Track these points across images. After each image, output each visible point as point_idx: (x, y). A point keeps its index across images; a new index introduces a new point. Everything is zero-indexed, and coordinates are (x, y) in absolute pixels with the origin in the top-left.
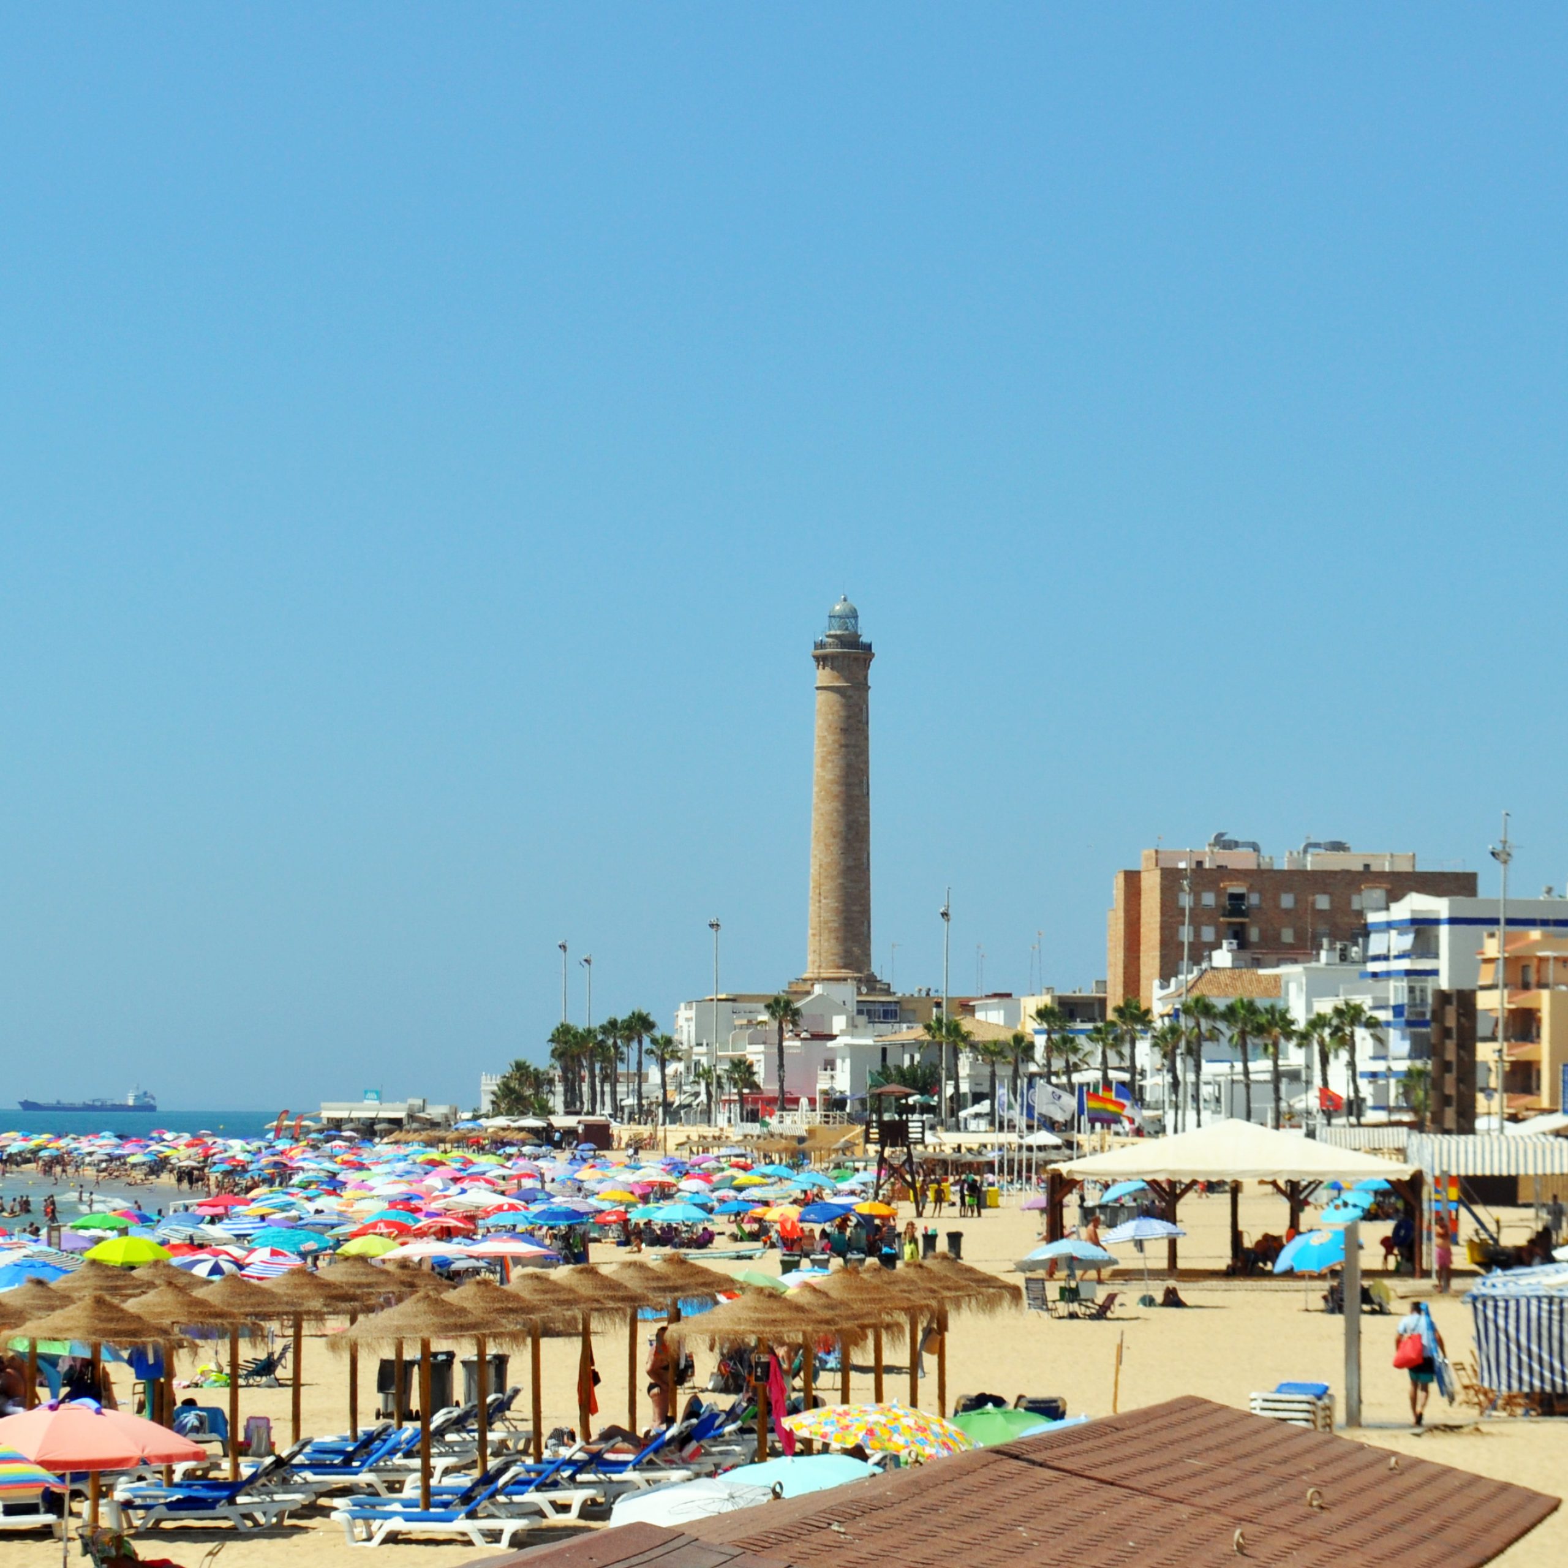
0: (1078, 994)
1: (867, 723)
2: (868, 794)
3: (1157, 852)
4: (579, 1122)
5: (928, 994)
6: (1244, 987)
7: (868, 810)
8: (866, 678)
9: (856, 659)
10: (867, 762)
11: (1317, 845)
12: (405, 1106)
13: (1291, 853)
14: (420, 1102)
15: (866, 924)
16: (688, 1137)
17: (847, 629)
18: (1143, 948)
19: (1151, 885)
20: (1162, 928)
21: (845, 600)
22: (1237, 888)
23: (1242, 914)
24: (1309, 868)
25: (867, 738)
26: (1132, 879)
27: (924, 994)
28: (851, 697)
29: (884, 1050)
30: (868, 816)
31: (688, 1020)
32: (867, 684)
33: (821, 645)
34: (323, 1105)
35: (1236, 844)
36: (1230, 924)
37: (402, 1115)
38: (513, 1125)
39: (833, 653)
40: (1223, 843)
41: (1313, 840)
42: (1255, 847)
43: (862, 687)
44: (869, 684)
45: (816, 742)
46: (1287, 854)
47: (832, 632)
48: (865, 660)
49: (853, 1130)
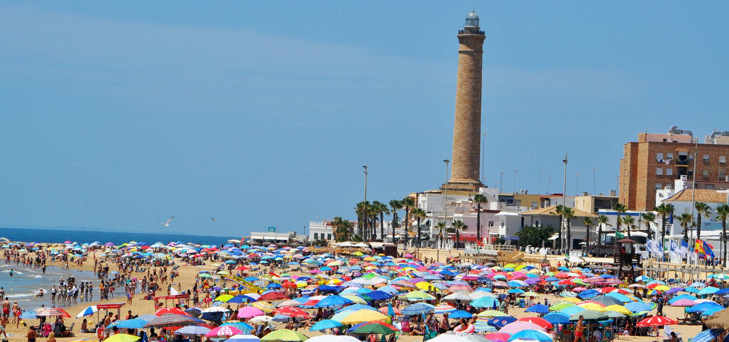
0: (602, 196)
1: (481, 68)
2: (481, 100)
3: (646, 134)
4: (383, 245)
5: (526, 193)
6: (702, 197)
7: (480, 107)
8: (481, 47)
9: (478, 39)
10: (481, 86)
11: (719, 133)
12: (288, 235)
13: (708, 137)
14: (293, 233)
15: (478, 159)
16: (460, 254)
17: (474, 25)
18: (638, 177)
19: (644, 149)
20: (648, 168)
21: (473, 12)
22: (683, 152)
23: (686, 163)
24: (715, 144)
25: (481, 75)
26: (635, 145)
27: (524, 193)
28: (474, 56)
29: (523, 219)
30: (480, 110)
31: (424, 202)
32: (482, 50)
33: (462, 32)
34: (252, 233)
35: (682, 132)
36: (679, 167)
37: (287, 239)
38: (353, 245)
39: (467, 36)
40: (675, 131)
41: (717, 131)
42: (691, 134)
43: (480, 52)
44: (483, 50)
45: (458, 76)
46: (706, 137)
47: (467, 26)
48: (482, 39)
49: (517, 254)
